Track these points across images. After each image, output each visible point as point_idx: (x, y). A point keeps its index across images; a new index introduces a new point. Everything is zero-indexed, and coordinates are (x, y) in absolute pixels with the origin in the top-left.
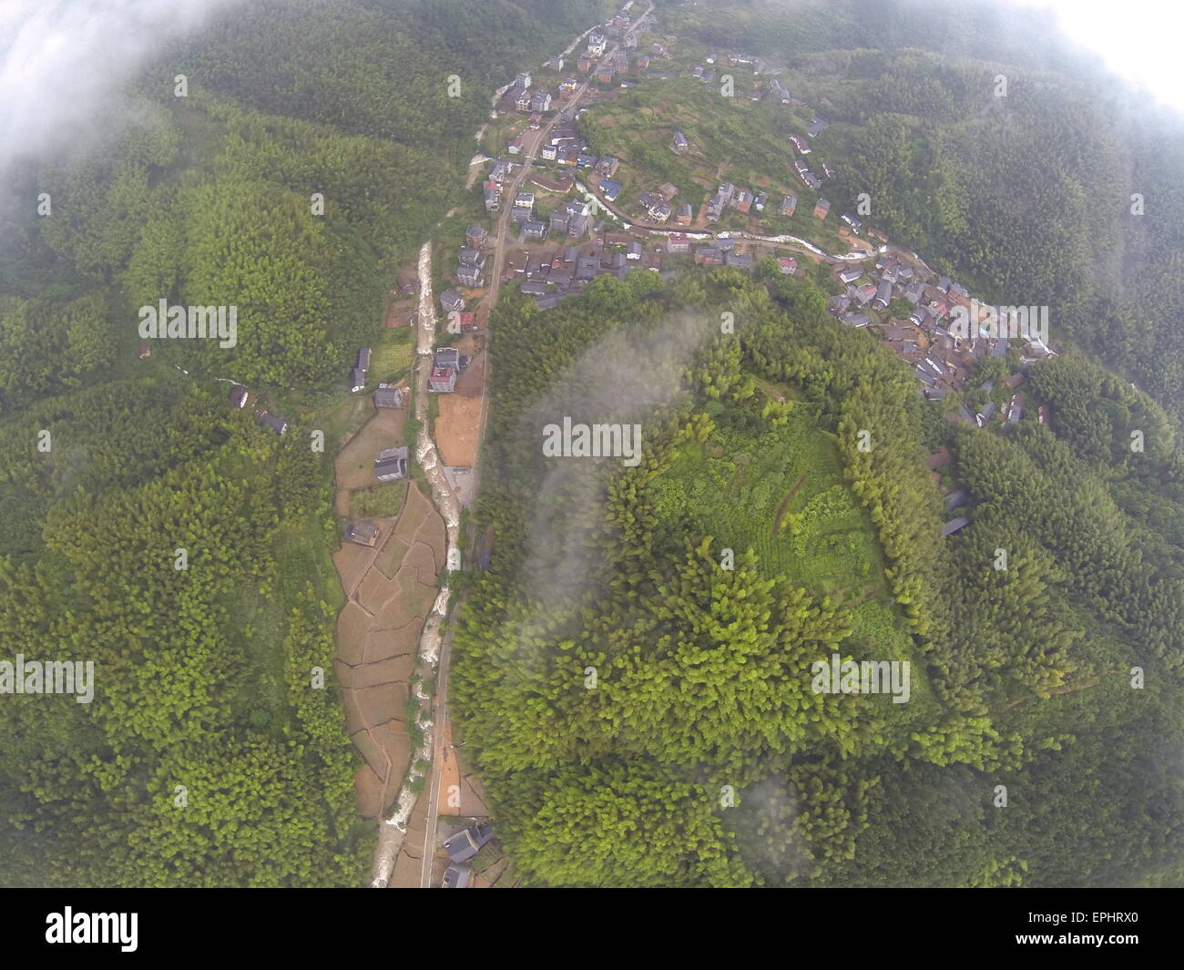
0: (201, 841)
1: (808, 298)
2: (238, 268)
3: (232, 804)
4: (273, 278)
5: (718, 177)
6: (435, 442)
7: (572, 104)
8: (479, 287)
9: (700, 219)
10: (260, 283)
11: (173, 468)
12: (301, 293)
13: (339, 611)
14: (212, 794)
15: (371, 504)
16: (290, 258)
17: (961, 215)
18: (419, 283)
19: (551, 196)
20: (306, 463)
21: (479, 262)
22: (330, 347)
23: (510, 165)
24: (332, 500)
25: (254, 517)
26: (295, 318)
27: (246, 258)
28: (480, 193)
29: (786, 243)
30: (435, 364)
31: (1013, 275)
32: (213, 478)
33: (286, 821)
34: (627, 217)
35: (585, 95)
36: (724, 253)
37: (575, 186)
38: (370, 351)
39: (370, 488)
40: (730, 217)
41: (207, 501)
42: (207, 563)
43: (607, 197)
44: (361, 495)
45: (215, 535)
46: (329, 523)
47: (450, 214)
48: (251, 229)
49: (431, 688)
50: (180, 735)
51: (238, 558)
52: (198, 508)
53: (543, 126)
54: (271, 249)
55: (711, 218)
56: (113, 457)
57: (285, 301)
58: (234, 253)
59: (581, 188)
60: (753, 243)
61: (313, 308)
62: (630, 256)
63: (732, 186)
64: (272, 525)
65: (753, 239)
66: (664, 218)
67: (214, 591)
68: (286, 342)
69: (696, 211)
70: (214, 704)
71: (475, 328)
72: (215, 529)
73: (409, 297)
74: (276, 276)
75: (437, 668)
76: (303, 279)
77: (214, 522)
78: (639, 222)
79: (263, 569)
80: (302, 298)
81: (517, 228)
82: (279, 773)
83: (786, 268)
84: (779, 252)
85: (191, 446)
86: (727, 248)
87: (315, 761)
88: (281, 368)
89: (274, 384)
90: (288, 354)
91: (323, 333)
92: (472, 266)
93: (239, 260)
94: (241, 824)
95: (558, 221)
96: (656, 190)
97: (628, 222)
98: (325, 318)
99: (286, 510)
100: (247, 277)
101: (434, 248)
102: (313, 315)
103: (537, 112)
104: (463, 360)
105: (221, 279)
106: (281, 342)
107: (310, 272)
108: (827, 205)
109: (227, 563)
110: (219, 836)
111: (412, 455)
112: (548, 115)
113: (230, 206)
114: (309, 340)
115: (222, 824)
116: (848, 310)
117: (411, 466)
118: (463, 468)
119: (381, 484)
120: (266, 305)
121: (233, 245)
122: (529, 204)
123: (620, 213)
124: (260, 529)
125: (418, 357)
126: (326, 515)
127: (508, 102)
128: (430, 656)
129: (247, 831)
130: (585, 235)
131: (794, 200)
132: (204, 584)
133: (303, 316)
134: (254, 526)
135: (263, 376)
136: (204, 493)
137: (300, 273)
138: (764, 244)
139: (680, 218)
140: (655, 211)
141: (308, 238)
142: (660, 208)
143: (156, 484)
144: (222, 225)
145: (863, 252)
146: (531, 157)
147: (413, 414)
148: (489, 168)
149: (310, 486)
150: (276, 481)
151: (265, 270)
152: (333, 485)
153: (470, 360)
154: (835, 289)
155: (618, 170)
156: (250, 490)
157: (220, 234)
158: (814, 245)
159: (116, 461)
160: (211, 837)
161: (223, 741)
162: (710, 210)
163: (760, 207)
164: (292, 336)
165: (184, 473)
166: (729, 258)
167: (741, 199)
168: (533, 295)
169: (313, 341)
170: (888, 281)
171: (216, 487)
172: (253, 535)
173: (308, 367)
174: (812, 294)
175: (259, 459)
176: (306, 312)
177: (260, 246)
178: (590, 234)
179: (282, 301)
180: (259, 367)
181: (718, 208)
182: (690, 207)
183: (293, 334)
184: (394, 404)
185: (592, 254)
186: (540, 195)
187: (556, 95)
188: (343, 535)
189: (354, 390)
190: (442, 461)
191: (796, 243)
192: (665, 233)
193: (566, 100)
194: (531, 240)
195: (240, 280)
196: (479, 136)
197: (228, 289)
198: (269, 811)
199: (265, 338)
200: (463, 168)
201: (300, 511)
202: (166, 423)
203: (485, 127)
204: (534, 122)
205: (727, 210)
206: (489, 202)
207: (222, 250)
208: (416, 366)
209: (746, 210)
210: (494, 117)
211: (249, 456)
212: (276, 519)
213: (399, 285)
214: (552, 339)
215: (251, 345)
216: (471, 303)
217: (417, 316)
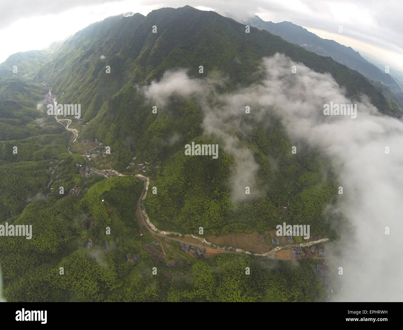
0: (207, 208)
3: (213, 213)
6: (281, 250)
11: (270, 198)
13: (246, 233)
14: (214, 210)
15: (267, 238)
16: (315, 210)
18: (318, 240)
20: (274, 224)
24: (267, 230)
25: (263, 215)
26: (303, 215)
27: (313, 201)
32: (269, 206)
33: (208, 222)
39: (270, 238)
41: (265, 206)
42: (254, 208)
44: (269, 236)
45: (259, 209)
46: (262, 230)
49: (231, 250)
50: (224, 205)
51: (255, 213)
52: (263, 205)
54: (316, 206)
57: (306, 212)
64: (261, 219)
67: (249, 210)
68: (298, 214)
70: (229, 211)
72: (260, 209)
73: (314, 239)
74: (311, 208)
75: (235, 251)
76: (312, 214)
77: (261, 208)
79: (253, 218)
82: (217, 221)
85: (274, 200)
87: (219, 228)
89: (289, 213)
91: (301, 222)
92: (323, 252)
94: (209, 214)
99: (264, 221)
101: (327, 241)
107: (313, 215)
109: (254, 212)
110: (207, 211)
111: (277, 246)
115: (209, 212)
117: (275, 246)
118: (276, 256)
119: (271, 240)
121: (315, 197)
124: (260, 217)
125: (299, 244)
126: (264, 229)
128: (237, 250)
129: (208, 215)
132: (250, 208)
133: (304, 217)
134: (261, 215)
135: (290, 211)
136: (266, 205)
137: (312, 213)
147: (286, 245)
149: (269, 225)
150: (270, 218)
151: (312, 206)
152: (270, 230)
156: (267, 214)
160: (207, 209)
161: (222, 212)
165: (269, 200)
171: (268, 207)
172: (259, 216)
173: (294, 220)
175: (274, 214)
176: (305, 217)
179: (306, 211)
183: (300, 216)
184: (288, 240)
188: (260, 233)
190: (277, 252)
195: (308, 201)
197: (306, 199)
198: (211, 219)
199: (298, 210)
201: (264, 224)
202: (278, 194)
211: (274, 212)
212: (263, 219)
213: (316, 235)
216: (314, 254)
217: (309, 241)
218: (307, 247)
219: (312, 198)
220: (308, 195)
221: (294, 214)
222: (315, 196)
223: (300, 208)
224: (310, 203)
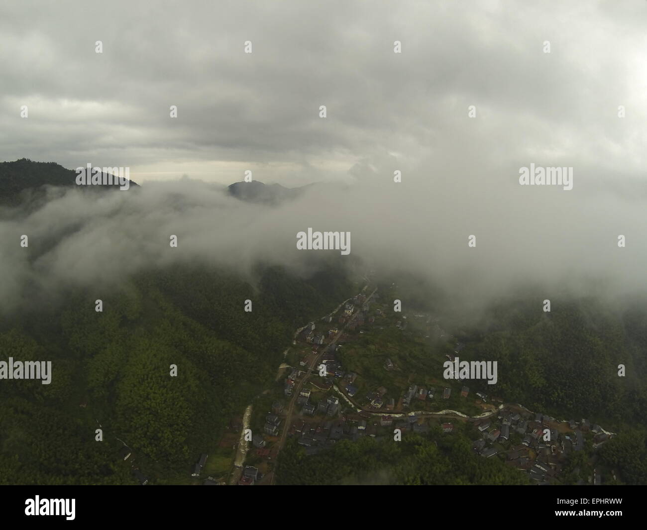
1: (460, 446)
2: (149, 388)
4: (165, 401)
5: (408, 381)
7: (334, 341)
8: (275, 436)
9: (399, 406)
10: (158, 401)
12: (178, 414)
16: (177, 394)
17: (541, 376)
18: (242, 426)
19: (320, 392)
21: (277, 422)
22: (186, 448)
23: (300, 372)
26: (171, 426)
27: (154, 385)
28: (282, 384)
29: (446, 414)
30: (243, 474)
31: (577, 400)
34: (360, 406)
35: (342, 337)
36: (412, 424)
37: (333, 387)
38: (207, 456)
40: (416, 404)
43: (349, 394)
47: (265, 393)
48: (162, 371)
53: (319, 352)
55: (405, 405)
56: (43, 451)
57: (168, 415)
58: (149, 380)
59: (336, 388)
60: (428, 416)
61: (182, 424)
62: (360, 428)
63: (416, 386)
65: (427, 415)
66: (379, 406)
68: (162, 436)
69: (396, 402)
71: (270, 458)
73: (236, 433)
74: (167, 400)
76: (181, 406)
78: (366, 408)
80: (178, 417)
81: (300, 407)
83: (447, 429)
84: (443, 420)
85: (88, 469)
86: (413, 421)
88: (155, 449)
89: (147, 455)
90: (161, 443)
91: (184, 439)
92: (273, 424)
93: (151, 384)
95: (322, 406)
96: (376, 390)
97: (360, 409)
98: (186, 431)
100: (152, 395)
101: (253, 408)
102: (181, 428)
103: (316, 344)
104: (259, 475)
105: (138, 390)
106: (160, 435)
107: (186, 404)
108: (468, 389)
112: (323, 346)
113: (155, 355)
114: (175, 440)
116: (485, 447)
120: (158, 413)
121: (150, 375)
122: (308, 395)
123: (355, 403)
125: (235, 467)
127: (302, 337)
130: (336, 415)
131: (450, 390)
133: (175, 426)
135: (143, 449)
137: (180, 403)
138: (434, 416)
139: (388, 406)
140: (375, 403)
141: (189, 387)
142: (377, 401)
143: (60, 479)
144: (148, 363)
145: (490, 411)
146: (311, 368)
148: (288, 372)
151: (163, 395)
153: (263, 475)
154: (476, 436)
155: (357, 378)
157: (146, 367)
158: (463, 413)
159: (43, 455)
162: (405, 400)
163: (431, 396)
164: (166, 435)
166: (414, 427)
167: (421, 393)
168: (304, 446)
169: (177, 441)
170: (505, 425)
173: (171, 454)
174: (462, 444)
176: (178, 425)
177: (164, 382)
178: (339, 415)
179: (166, 414)
180: (142, 443)
181: (409, 399)
182: (393, 400)
183: (167, 433)
185: (339, 426)
186: (314, 390)
187: (327, 336)
189: (192, 475)
191: (452, 413)
192: (380, 415)
193: (332, 339)
194: (307, 414)
195: (148, 395)
196: (286, 353)
197: (141, 397)
199: (151, 429)
200: (275, 367)
202: (80, 450)
203: (289, 349)
204: (314, 350)
205: (413, 400)
206: (287, 391)
207: (144, 376)
208: (232, 472)
209: (424, 399)
210: (294, 343)
213: (231, 425)
214: (313, 473)
215: (142, 429)
216: (269, 444)
217: (238, 444)
218: (248, 453)
219: (148, 383)
220: (135, 386)
221: (156, 446)
222: (147, 376)
223: (152, 422)
224: (154, 393)
